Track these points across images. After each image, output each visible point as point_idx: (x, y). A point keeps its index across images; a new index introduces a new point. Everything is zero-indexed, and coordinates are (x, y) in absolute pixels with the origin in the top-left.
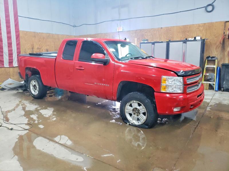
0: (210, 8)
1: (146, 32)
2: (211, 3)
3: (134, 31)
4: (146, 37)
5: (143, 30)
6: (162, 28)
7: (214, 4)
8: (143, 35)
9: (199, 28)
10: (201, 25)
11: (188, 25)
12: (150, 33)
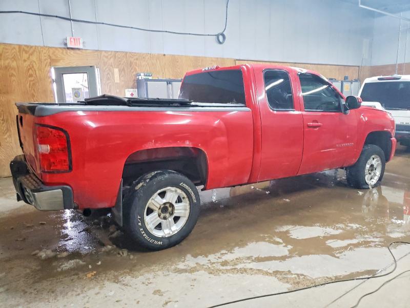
0: (221, 38)
1: (137, 59)
2: (221, 32)
3: (109, 53)
4: (137, 68)
5: (130, 53)
6: (164, 55)
7: (224, 33)
8: (131, 63)
9: (212, 64)
10: (214, 60)
11: (199, 57)
12: (144, 61)
